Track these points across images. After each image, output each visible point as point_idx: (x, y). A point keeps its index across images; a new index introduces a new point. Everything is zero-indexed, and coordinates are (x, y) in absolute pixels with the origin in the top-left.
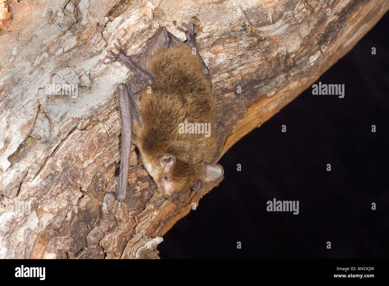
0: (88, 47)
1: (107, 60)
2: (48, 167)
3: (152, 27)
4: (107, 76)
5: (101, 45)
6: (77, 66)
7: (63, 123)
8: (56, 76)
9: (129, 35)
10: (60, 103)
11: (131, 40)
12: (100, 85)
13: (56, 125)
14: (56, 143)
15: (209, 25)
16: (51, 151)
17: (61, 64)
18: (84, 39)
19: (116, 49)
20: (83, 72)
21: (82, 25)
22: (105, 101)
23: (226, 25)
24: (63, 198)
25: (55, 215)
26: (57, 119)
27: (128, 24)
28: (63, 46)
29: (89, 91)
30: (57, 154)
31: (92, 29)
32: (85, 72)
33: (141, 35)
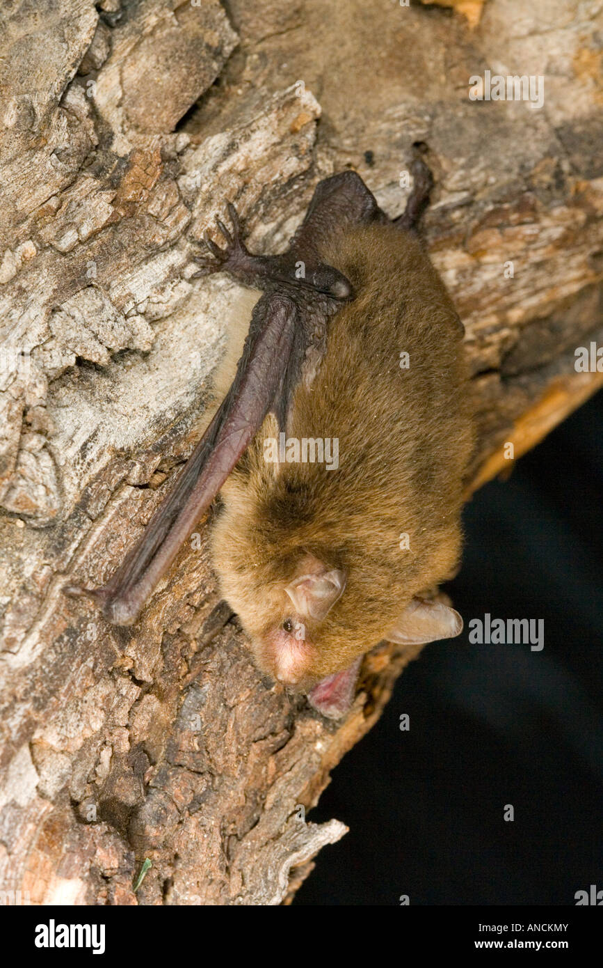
0: (139, 226)
1: (192, 269)
2: (61, 604)
3: (316, 170)
4: (188, 319)
5: (176, 222)
6: (114, 284)
7: (89, 464)
8: (63, 314)
9: (253, 193)
10: (74, 402)
11: (257, 207)
12: (172, 345)
13: (70, 470)
14: (79, 528)
15: (463, 167)
16: (66, 555)
17: (73, 277)
18: (128, 202)
19: (220, 235)
20: (131, 305)
21: (118, 157)
22: (191, 398)
23: (509, 170)
24: (93, 704)
25: (75, 758)
26: (72, 452)
27: (246, 158)
28: (77, 220)
29: (144, 365)
30: (82, 565)
31: (148, 170)
32: (136, 305)
33: (285, 192)
